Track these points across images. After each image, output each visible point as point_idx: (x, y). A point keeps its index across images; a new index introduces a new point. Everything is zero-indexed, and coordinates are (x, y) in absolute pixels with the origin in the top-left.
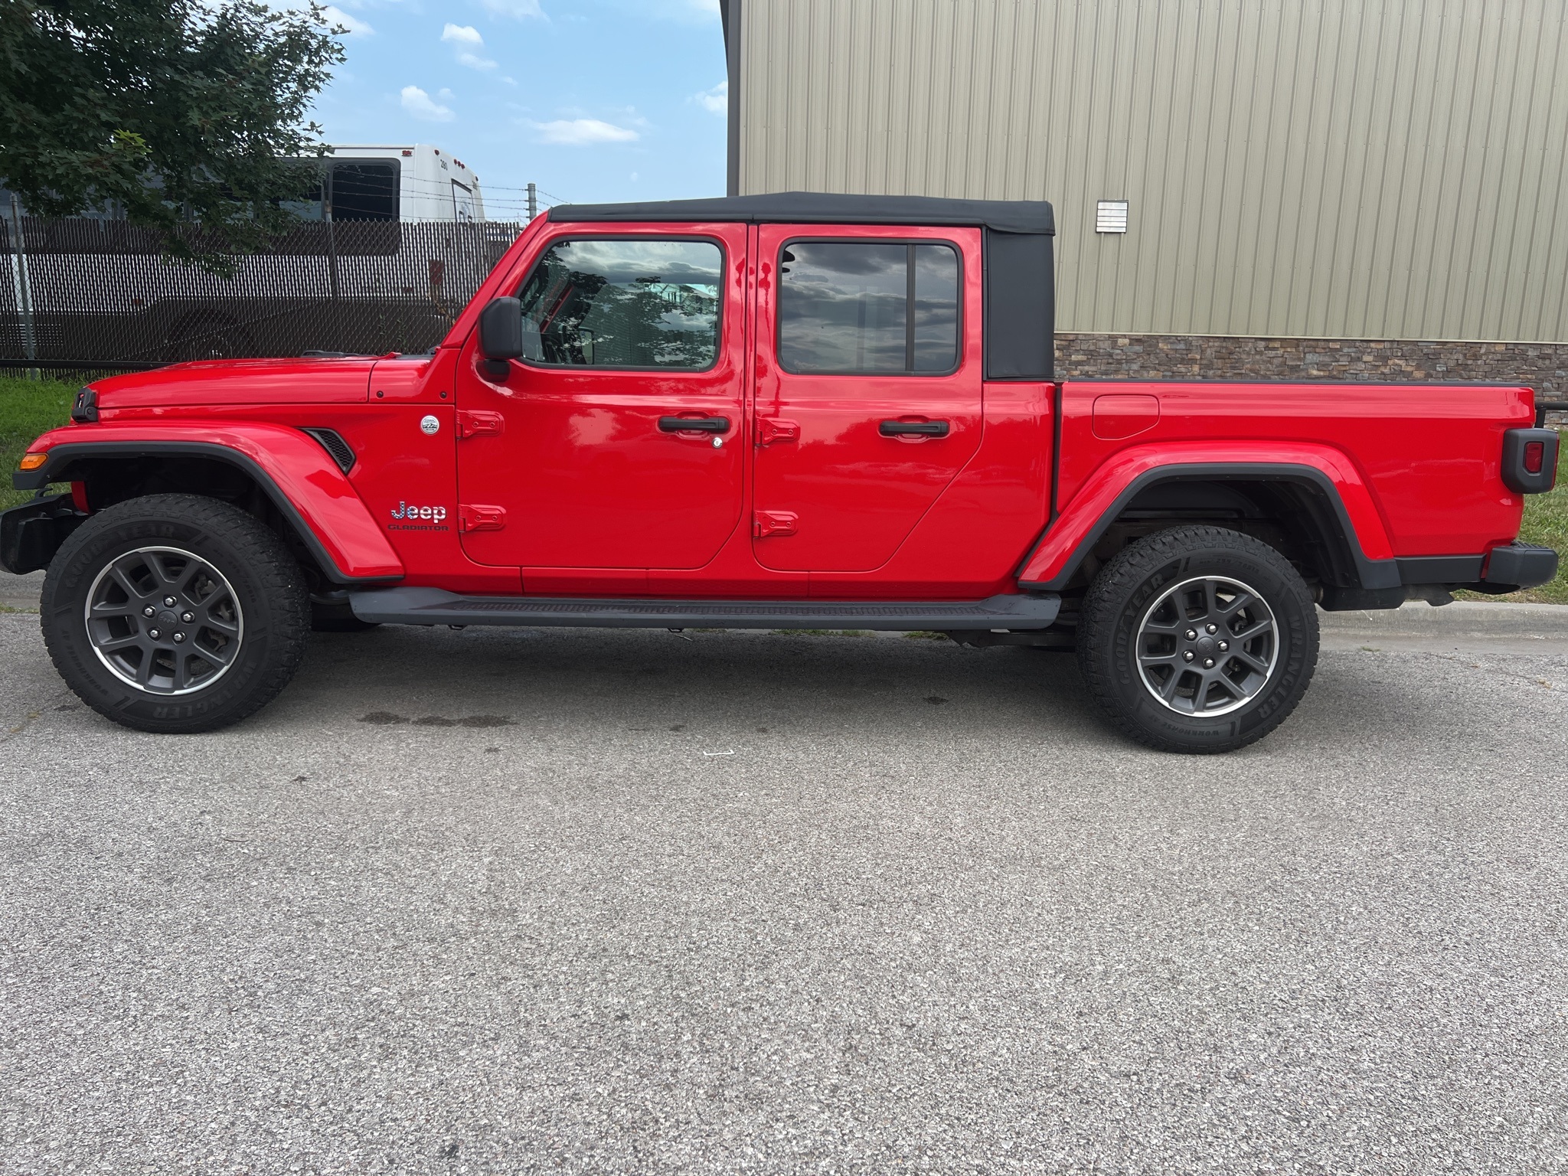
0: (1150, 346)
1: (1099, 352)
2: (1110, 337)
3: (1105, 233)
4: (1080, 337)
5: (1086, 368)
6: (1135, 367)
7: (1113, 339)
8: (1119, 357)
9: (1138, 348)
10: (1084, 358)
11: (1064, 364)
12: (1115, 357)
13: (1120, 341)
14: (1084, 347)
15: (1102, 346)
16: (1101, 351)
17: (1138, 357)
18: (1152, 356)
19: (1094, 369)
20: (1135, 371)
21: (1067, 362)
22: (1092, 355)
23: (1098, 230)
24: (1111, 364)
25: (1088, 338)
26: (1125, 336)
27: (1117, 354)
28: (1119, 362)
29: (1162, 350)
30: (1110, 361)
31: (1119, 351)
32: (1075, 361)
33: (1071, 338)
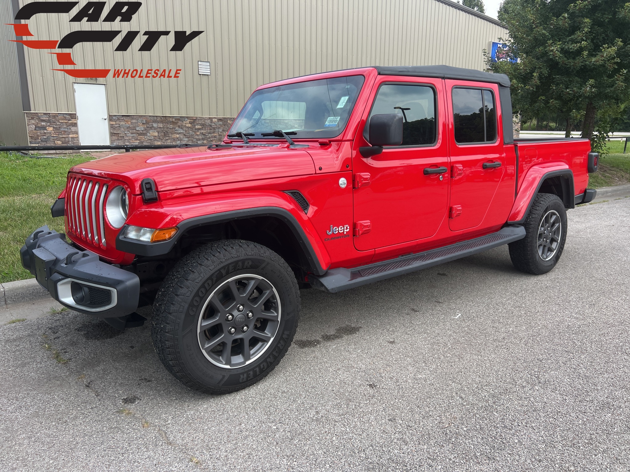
0: (225, 122)
1: (206, 125)
2: (210, 118)
3: (202, 75)
4: (198, 118)
5: (202, 131)
6: (220, 130)
7: (211, 119)
8: (214, 127)
9: (221, 123)
10: (201, 127)
11: (193, 129)
12: (212, 126)
13: (214, 120)
14: (200, 122)
15: (207, 122)
16: (207, 124)
17: (221, 126)
18: (226, 126)
19: (205, 131)
20: (221, 132)
21: (194, 129)
22: (204, 126)
23: (200, 73)
24: (211, 129)
25: (201, 118)
26: (215, 118)
27: (213, 125)
28: (214, 128)
29: (229, 123)
30: (211, 128)
31: (214, 124)
32: (197, 128)
33: (195, 118)
